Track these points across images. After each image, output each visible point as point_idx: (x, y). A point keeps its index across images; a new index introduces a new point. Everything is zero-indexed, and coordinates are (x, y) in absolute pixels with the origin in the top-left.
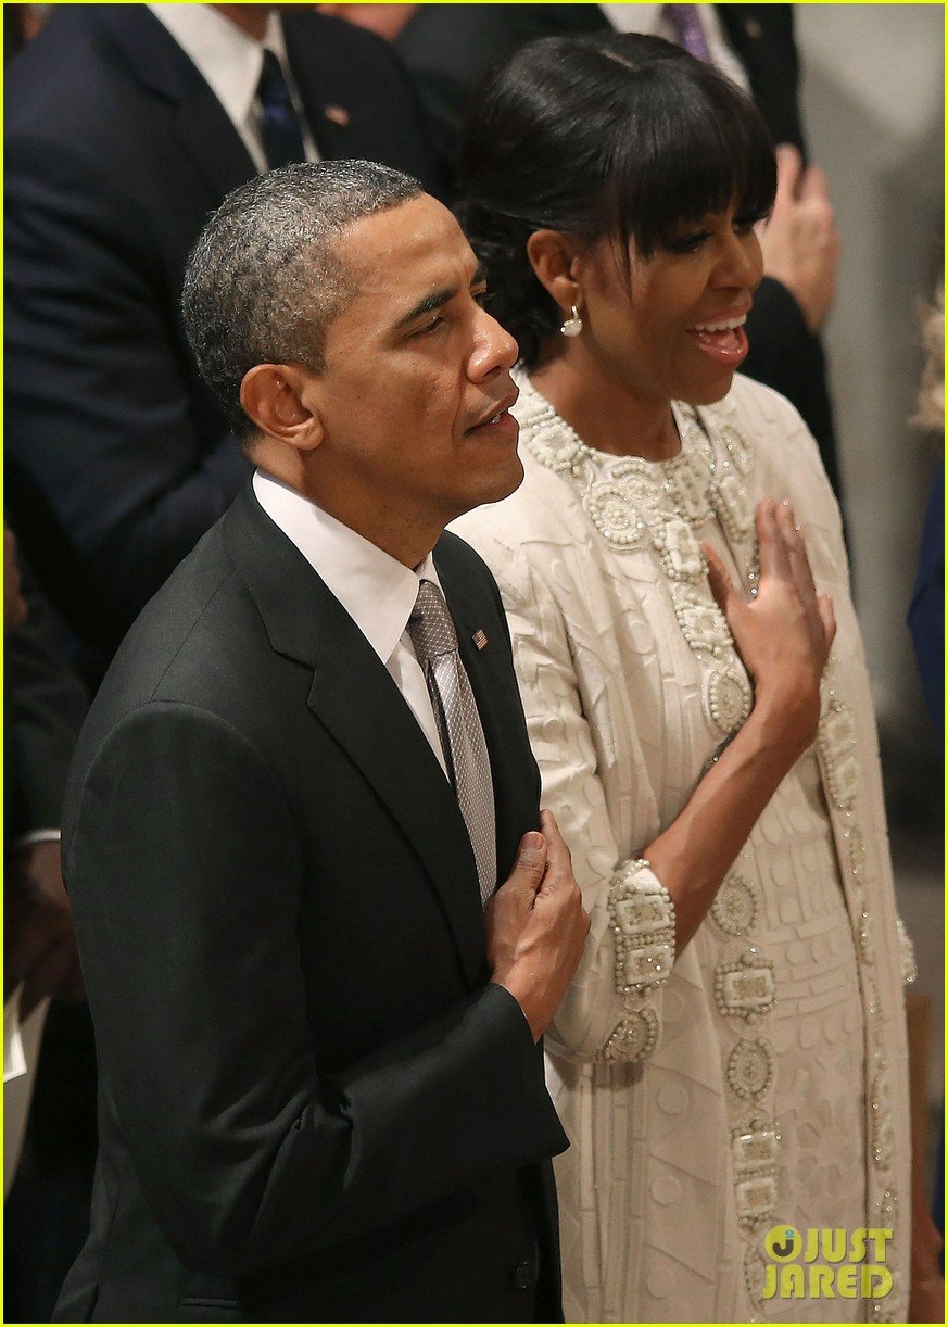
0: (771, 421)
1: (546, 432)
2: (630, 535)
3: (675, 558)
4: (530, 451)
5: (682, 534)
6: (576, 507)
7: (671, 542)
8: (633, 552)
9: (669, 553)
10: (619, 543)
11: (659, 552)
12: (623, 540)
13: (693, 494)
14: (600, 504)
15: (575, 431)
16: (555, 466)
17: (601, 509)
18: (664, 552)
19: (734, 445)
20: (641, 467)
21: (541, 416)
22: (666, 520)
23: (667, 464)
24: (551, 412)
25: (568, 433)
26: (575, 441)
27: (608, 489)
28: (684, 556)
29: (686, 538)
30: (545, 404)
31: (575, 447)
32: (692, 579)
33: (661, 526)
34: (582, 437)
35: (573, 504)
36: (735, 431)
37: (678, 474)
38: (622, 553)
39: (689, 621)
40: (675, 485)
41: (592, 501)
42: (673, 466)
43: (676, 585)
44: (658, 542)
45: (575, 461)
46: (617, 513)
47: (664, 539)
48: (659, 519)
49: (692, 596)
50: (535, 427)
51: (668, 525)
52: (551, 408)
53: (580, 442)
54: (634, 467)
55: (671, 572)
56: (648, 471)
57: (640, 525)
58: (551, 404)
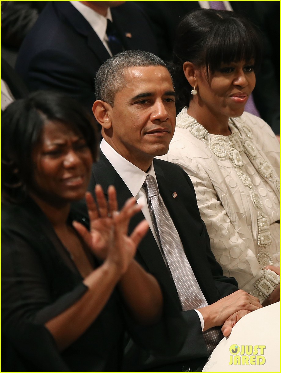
0: (255, 124)
1: (195, 128)
2: (223, 155)
3: (236, 161)
4: (192, 133)
5: (237, 154)
6: (207, 148)
7: (234, 157)
8: (224, 160)
9: (234, 160)
10: (221, 157)
11: (231, 159)
12: (222, 156)
13: (238, 144)
14: (214, 147)
15: (203, 127)
16: (199, 138)
17: (214, 148)
18: (233, 160)
19: (247, 131)
20: (222, 138)
21: (193, 123)
22: (232, 150)
23: (230, 136)
24: (196, 122)
25: (201, 127)
26: (204, 129)
27: (215, 142)
28: (238, 161)
29: (238, 155)
30: (194, 119)
31: (204, 131)
32: (240, 167)
33: (231, 152)
34: (205, 128)
35: (206, 147)
36: (246, 127)
37: (233, 139)
38: (222, 160)
39: (243, 178)
40: (233, 143)
41: (211, 146)
42: (232, 137)
43: (237, 169)
44: (231, 157)
45: (205, 135)
46: (219, 149)
47: (232, 156)
48: (230, 150)
49: (241, 172)
50: (192, 126)
51: (233, 151)
52: (195, 120)
53: (205, 129)
54: (220, 138)
55: (235, 165)
56: (224, 139)
57: (225, 152)
58: (195, 119)
